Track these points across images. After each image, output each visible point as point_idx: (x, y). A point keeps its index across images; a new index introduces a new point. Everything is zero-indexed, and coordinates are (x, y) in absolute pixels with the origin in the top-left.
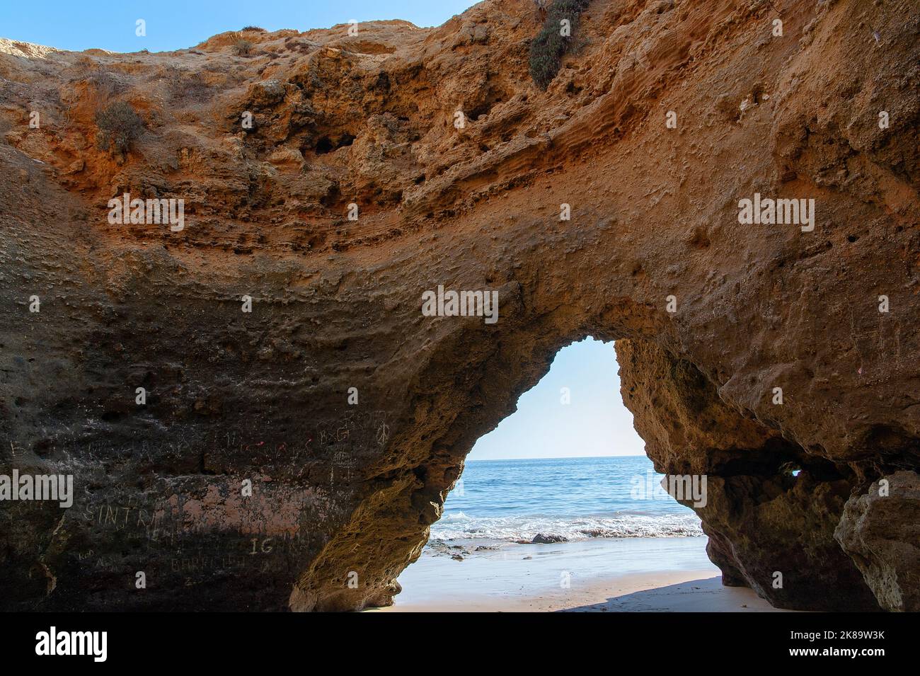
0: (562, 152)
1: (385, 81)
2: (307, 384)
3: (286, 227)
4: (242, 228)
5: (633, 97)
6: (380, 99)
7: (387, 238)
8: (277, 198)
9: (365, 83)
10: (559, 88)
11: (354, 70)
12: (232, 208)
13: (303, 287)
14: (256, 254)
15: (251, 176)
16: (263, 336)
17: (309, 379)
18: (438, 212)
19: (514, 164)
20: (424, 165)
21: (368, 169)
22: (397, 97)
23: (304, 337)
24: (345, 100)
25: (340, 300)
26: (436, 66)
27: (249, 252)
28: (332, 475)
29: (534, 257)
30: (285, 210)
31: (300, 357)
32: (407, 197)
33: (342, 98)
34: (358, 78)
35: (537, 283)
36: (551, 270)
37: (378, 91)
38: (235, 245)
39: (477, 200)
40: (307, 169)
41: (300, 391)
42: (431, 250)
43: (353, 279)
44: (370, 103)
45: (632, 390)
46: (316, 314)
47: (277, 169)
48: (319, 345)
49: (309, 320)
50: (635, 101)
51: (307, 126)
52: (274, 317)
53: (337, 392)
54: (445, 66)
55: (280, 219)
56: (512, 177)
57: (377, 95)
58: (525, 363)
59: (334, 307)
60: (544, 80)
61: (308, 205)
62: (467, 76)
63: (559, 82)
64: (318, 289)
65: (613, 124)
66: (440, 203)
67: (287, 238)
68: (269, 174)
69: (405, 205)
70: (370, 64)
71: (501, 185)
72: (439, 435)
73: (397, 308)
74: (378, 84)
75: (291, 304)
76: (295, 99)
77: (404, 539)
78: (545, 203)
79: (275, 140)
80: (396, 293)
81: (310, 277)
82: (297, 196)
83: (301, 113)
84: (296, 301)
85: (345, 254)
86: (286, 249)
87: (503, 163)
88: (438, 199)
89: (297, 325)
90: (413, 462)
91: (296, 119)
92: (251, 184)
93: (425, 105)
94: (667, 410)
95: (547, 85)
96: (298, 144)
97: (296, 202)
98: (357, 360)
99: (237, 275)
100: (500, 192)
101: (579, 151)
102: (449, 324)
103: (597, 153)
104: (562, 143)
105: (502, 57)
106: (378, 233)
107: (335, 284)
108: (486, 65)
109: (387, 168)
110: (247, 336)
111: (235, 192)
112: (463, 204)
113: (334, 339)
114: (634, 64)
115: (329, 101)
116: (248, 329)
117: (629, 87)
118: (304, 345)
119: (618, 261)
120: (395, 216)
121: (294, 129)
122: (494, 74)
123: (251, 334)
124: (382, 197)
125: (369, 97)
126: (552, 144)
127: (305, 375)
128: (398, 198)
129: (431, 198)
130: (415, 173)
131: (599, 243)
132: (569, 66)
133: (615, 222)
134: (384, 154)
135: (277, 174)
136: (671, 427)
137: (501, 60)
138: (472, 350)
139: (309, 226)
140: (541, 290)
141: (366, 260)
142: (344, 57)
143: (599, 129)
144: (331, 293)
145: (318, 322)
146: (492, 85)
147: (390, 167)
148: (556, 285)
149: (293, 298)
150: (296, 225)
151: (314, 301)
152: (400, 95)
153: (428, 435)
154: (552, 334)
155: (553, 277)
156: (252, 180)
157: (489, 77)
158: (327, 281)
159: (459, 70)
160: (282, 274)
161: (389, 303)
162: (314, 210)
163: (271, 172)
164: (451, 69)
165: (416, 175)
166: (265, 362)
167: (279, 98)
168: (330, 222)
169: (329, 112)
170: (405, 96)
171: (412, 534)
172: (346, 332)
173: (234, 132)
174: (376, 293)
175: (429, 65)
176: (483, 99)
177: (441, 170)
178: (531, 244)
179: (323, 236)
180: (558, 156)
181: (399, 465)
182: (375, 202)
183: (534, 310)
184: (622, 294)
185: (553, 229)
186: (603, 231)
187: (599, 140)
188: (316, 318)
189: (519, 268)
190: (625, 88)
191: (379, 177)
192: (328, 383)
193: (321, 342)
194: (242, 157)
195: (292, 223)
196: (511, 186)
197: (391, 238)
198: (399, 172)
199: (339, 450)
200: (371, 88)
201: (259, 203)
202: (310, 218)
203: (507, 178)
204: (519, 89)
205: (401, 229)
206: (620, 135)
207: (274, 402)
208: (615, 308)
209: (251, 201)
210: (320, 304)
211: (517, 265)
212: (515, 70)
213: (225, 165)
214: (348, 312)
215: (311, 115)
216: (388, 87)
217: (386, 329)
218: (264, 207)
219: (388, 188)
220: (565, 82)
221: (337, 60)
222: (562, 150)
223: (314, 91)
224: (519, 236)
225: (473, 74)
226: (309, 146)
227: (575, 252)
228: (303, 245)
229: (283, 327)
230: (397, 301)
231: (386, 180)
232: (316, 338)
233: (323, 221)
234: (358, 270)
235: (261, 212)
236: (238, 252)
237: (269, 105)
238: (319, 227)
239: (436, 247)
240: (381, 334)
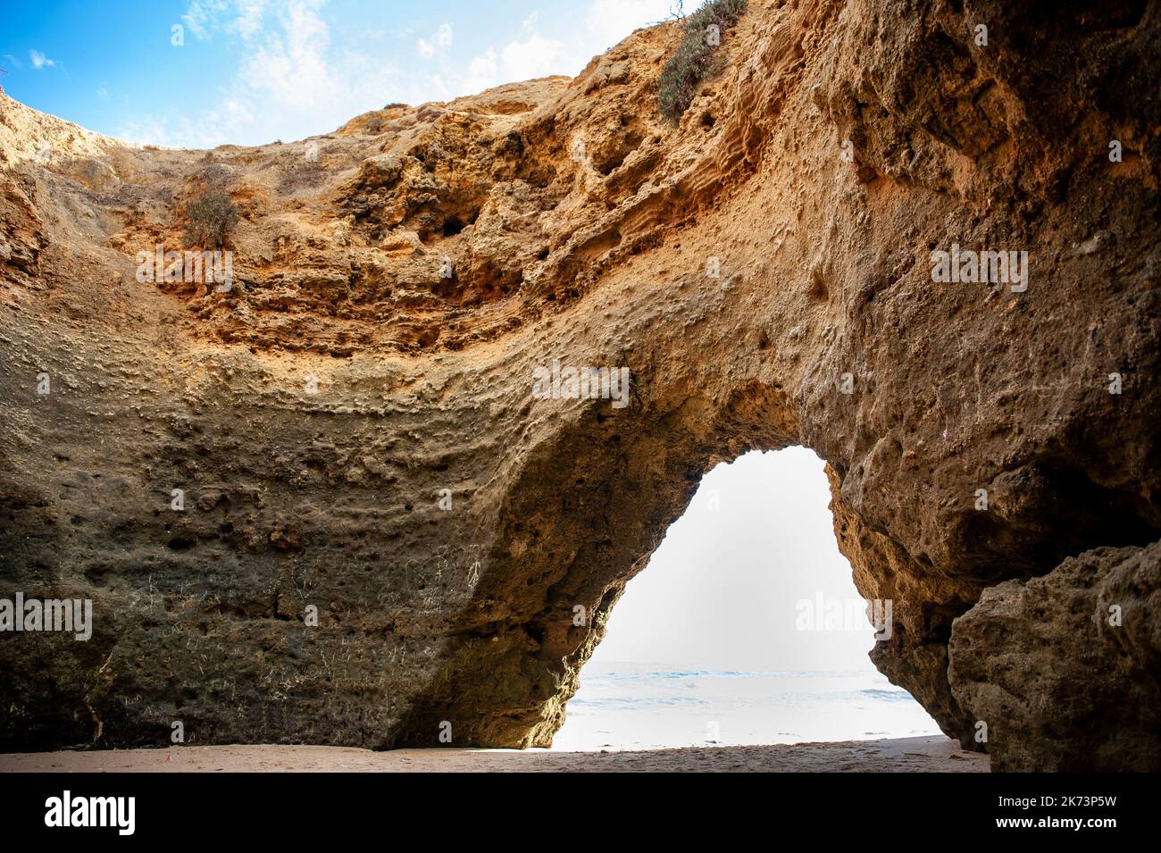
0: (692, 200)
1: (516, 143)
2: (399, 512)
3: (392, 322)
4: (342, 326)
5: (754, 115)
6: (513, 164)
7: (507, 329)
8: (382, 289)
9: (494, 147)
10: (691, 121)
11: (483, 135)
12: (329, 303)
13: (402, 395)
14: (355, 356)
15: (352, 264)
16: (354, 454)
17: (402, 506)
18: (559, 292)
19: (639, 220)
20: (547, 236)
21: (483, 246)
22: (533, 160)
23: (401, 454)
24: (472, 169)
25: (443, 408)
26: (566, 116)
27: (347, 354)
29: (648, 335)
30: (392, 302)
31: (393, 480)
32: (527, 276)
33: (467, 167)
34: (487, 143)
35: (654, 369)
36: (669, 351)
37: (508, 154)
38: (332, 346)
39: (599, 272)
40: (421, 253)
41: (390, 521)
42: (544, 338)
43: (460, 383)
44: (500, 170)
45: (844, 529)
46: (415, 426)
47: (387, 256)
48: (416, 464)
49: (406, 433)
50: (757, 120)
51: (428, 204)
52: (367, 430)
53: (431, 522)
54: (573, 114)
55: (386, 314)
56: (635, 237)
57: (508, 160)
58: (659, 482)
59: (437, 417)
60: (675, 112)
61: (417, 295)
62: (596, 123)
63: (691, 114)
64: (421, 396)
65: (742, 155)
66: (560, 280)
67: (390, 336)
68: (376, 262)
69: (524, 288)
70: (502, 125)
71: (623, 249)
72: (555, 579)
73: (502, 414)
74: (508, 146)
75: (388, 414)
76: (413, 174)
77: (516, 717)
78: (667, 266)
79: (389, 223)
80: (503, 395)
81: (413, 381)
82: (404, 286)
83: (419, 189)
84: (394, 410)
85: (459, 355)
86: (389, 349)
87: (624, 220)
88: (558, 275)
89: (393, 439)
90: (520, 614)
91: (412, 196)
92: (353, 274)
93: (562, 168)
95: (678, 121)
96: (417, 226)
97: (402, 292)
98: (457, 482)
99: (330, 382)
100: (624, 259)
101: (711, 196)
102: (545, 428)
103: (730, 195)
104: (689, 187)
105: (639, 95)
106: (495, 325)
107: (439, 388)
108: (620, 107)
109: (506, 242)
110: (335, 454)
111: (330, 283)
112: (584, 278)
113: (432, 456)
114: (751, 74)
115: (454, 173)
116: (337, 445)
117: (747, 104)
118: (401, 465)
119: (742, 331)
120: (514, 305)
121: (413, 210)
122: (630, 118)
123: (339, 451)
124: (503, 281)
125: (497, 165)
126: (678, 190)
127: (398, 502)
128: (518, 278)
129: (550, 275)
130: (537, 247)
131: (723, 309)
132: (705, 94)
133: (739, 279)
134: (504, 227)
135: (387, 260)
136: (881, 575)
137: (638, 100)
139: (417, 320)
140: (659, 378)
141: (478, 357)
142: (472, 121)
143: (726, 163)
144: (434, 400)
145: (417, 436)
146: (629, 131)
147: (509, 241)
148: (675, 371)
149: (391, 407)
150: (401, 320)
151: (414, 411)
152: (536, 158)
153: (538, 579)
154: (685, 440)
155: (671, 359)
156: (354, 269)
157: (624, 121)
158: (430, 385)
159: (589, 116)
160: (380, 379)
161: (495, 409)
162: (425, 301)
163: (380, 258)
164: (580, 116)
165: (538, 248)
166: (354, 485)
167: (395, 174)
168: (441, 315)
169: (454, 185)
170: (542, 159)
171: (524, 711)
172: (447, 446)
173: (341, 216)
174: (483, 398)
175: (558, 116)
176: (617, 149)
177: (565, 239)
178: (645, 318)
179: (436, 331)
180: (688, 205)
181: (497, 616)
182: (497, 288)
183: (653, 405)
184: (749, 375)
185: (673, 298)
186: (726, 292)
187: (729, 178)
188: (415, 431)
189: (631, 351)
190: (745, 105)
191: (495, 255)
192: (422, 510)
193: (418, 460)
194: (344, 243)
195: (396, 318)
196: (637, 250)
197: (510, 330)
198: (519, 247)
199: (428, 596)
200: (500, 153)
201: (364, 297)
202: (421, 311)
203: (629, 239)
204: (652, 128)
205: (521, 318)
206: (752, 168)
207: (361, 534)
208: (745, 395)
209: (356, 294)
210: (420, 415)
211: (627, 346)
212: (655, 109)
213: (321, 253)
214: (451, 423)
215: (432, 191)
216: (521, 149)
217: (488, 441)
218: (370, 302)
219: (506, 268)
220: (699, 113)
221: (465, 125)
222: (691, 196)
223: (435, 163)
224: (634, 309)
225: (604, 119)
226: (432, 228)
227: (696, 324)
228: (411, 344)
229: (376, 443)
230: (503, 406)
231: (503, 259)
232: (413, 455)
233: (436, 314)
234: (466, 370)
235: (367, 307)
236: (335, 355)
237: (385, 184)
238: (429, 322)
239: (550, 335)
240: (483, 448)
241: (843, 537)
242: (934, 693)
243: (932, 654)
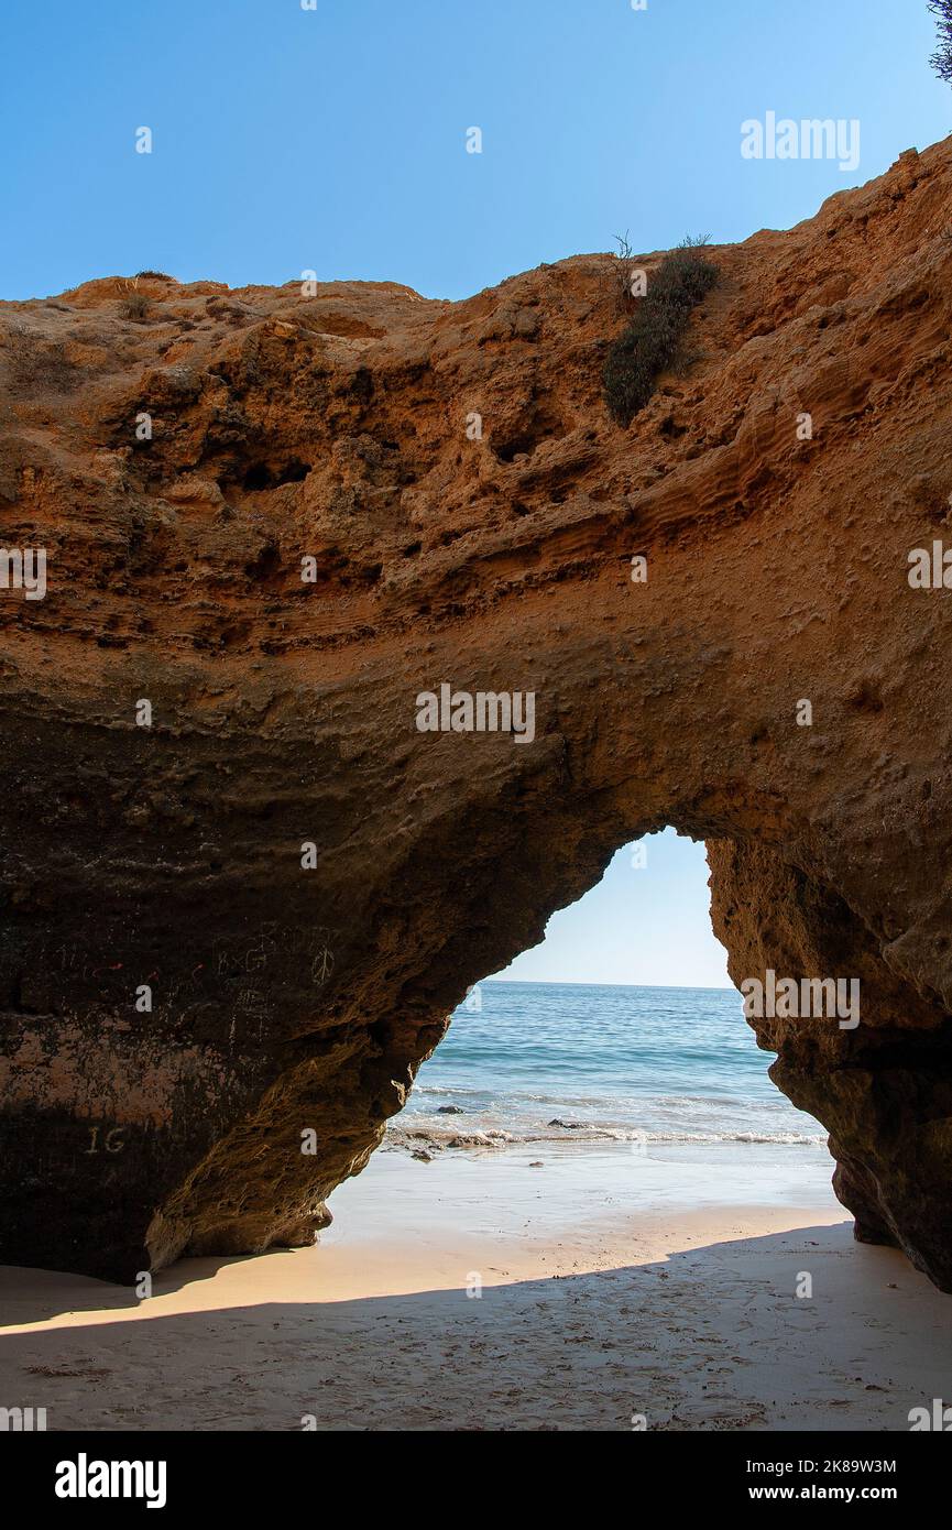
0: (649, 530)
1: (365, 384)
2: (202, 872)
3: (186, 608)
4: (113, 605)
5: (770, 455)
6: (356, 411)
7: (351, 639)
8: (175, 560)
9: (333, 384)
10: (649, 425)
11: (317, 361)
12: (99, 572)
13: (206, 708)
14: (133, 649)
15: (135, 521)
16: (135, 787)
17: (206, 864)
18: (437, 607)
19: (570, 541)
20: (420, 527)
21: (329, 525)
22: (383, 410)
23: (205, 792)
24: (299, 408)
25: (266, 736)
26: (452, 368)
27: (121, 644)
28: (233, 1028)
29: (592, 697)
30: (187, 580)
31: (194, 826)
32: (389, 576)
33: (292, 404)
34: (321, 374)
35: (594, 740)
36: (618, 722)
37: (352, 397)
38: (100, 631)
39: (503, 593)
40: (227, 516)
41: (190, 883)
42: (423, 668)
43: (291, 703)
44: (337, 416)
45: (730, 913)
46: (227, 757)
47: (178, 512)
48: (227, 809)
49: (212, 765)
50: (774, 463)
51: (234, 445)
52: (155, 756)
53: (252, 890)
54: (465, 370)
55: (177, 595)
56: (565, 562)
57: (351, 404)
58: (564, 865)
59: (255, 748)
60: (625, 410)
61: (225, 575)
62: (500, 390)
63: (650, 416)
64: (232, 714)
65: (735, 495)
66: (442, 591)
67: (186, 626)
68: (165, 520)
69: (384, 590)
70: (344, 352)
71: (545, 574)
72: (414, 972)
73: (360, 758)
74: (354, 387)
75: (185, 737)
76: (216, 400)
77: (344, 1140)
78: (615, 612)
79: (179, 464)
80: (360, 734)
81: (221, 694)
82: (208, 560)
83: (225, 424)
84: (194, 732)
85: (280, 660)
86: (183, 645)
87: (551, 538)
88: (440, 585)
89: (192, 773)
90: (368, 1014)
91: (216, 431)
92: (133, 534)
93: (428, 428)
94: (785, 952)
95: (630, 419)
96: (215, 472)
97: (206, 570)
98: (287, 839)
99: (99, 682)
100: (542, 585)
101: (676, 531)
102: (445, 795)
103: (705, 537)
104: (649, 515)
105: (559, 365)
106: (337, 631)
107: (260, 709)
108: (533, 375)
109: (359, 527)
110: (108, 785)
111: (107, 546)
112: (480, 597)
113: (253, 800)
114: (776, 405)
115: (272, 408)
116: (110, 773)
117: (764, 440)
118: (202, 806)
119: (728, 718)
120: (366, 606)
121: (211, 449)
122: (544, 391)
123: (115, 782)
124: (347, 572)
125: (337, 407)
126: (634, 516)
127: (200, 856)
128: (372, 575)
129: (428, 582)
130: (405, 539)
131: (701, 685)
132: (667, 392)
133: (728, 654)
134: (355, 503)
135: (178, 520)
137: (558, 370)
138: (480, 839)
139: (224, 609)
140: (601, 751)
141: (315, 673)
142: (301, 339)
143: (711, 500)
144: (252, 724)
145: (228, 770)
146: (540, 407)
147: (364, 525)
148: (625, 745)
149: (190, 727)
150: (203, 606)
151: (223, 736)
152: (388, 407)
153: (396, 972)
154: (611, 823)
155: (621, 732)
156: (136, 527)
157: (536, 393)
158: (246, 703)
159: (488, 378)
160: (174, 686)
161: (348, 749)
162: (235, 584)
163: (167, 515)
164: (475, 376)
165: (406, 541)
166: (136, 830)
167: (191, 396)
168: (259, 605)
169: (270, 425)
170: (395, 410)
171: (357, 1133)
172: (273, 789)
173: (113, 446)
174: (327, 731)
175: (440, 366)
176: (524, 429)
177: (447, 538)
178: (589, 676)
179: (247, 627)
180: (639, 535)
181: (345, 1019)
182: (337, 579)
183: (586, 782)
184: (733, 772)
185: (626, 656)
186: (707, 667)
187: (709, 517)
188: (224, 763)
189: (566, 714)
190: (759, 441)
191: (346, 539)
192: (237, 872)
193: (231, 804)
194: (123, 489)
195: (196, 603)
196: (562, 576)
197: (357, 640)
198: (379, 535)
199: (247, 988)
200: (341, 393)
201: (144, 566)
202: (227, 596)
203: (555, 562)
204: (584, 419)
205: (376, 628)
206: (744, 514)
207: (144, 898)
208: (719, 793)
209: (132, 561)
210: (234, 741)
211: (563, 707)
212: (578, 387)
213: (93, 501)
214: (278, 758)
215: (240, 427)
216: (370, 392)
217: (340, 792)
218: (153, 573)
219: (358, 559)
220: (660, 417)
221: (289, 343)
222: (649, 526)
223: (248, 390)
224: (571, 660)
225: (511, 388)
226: (233, 477)
227: (658, 696)
228: (213, 640)
229: (170, 774)
230: (361, 748)
231: (356, 546)
232: (223, 797)
233: (248, 603)
234: (301, 688)
235: (146, 581)
236: (104, 643)
237: (175, 407)
238: (241, 613)
239: (431, 665)
240: (330, 800)
241: (727, 922)
242: (856, 1127)
243: (854, 1082)
